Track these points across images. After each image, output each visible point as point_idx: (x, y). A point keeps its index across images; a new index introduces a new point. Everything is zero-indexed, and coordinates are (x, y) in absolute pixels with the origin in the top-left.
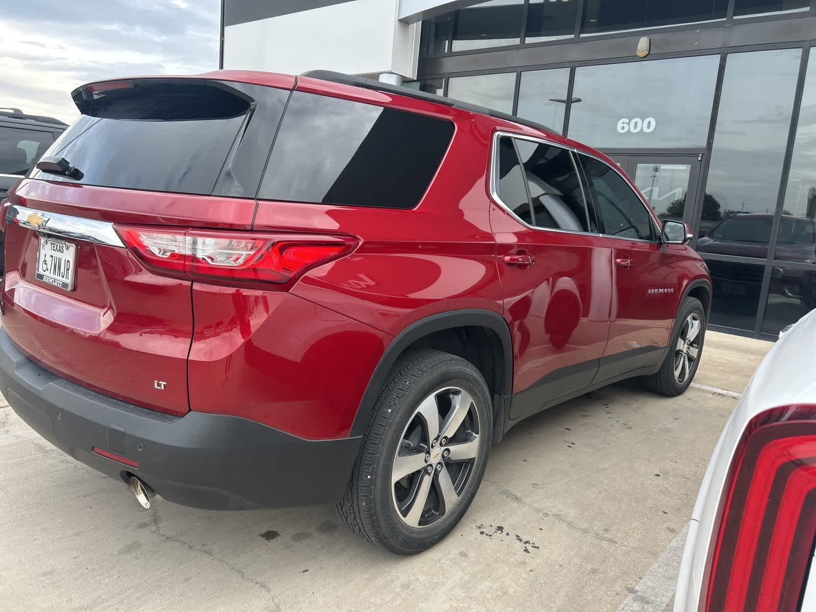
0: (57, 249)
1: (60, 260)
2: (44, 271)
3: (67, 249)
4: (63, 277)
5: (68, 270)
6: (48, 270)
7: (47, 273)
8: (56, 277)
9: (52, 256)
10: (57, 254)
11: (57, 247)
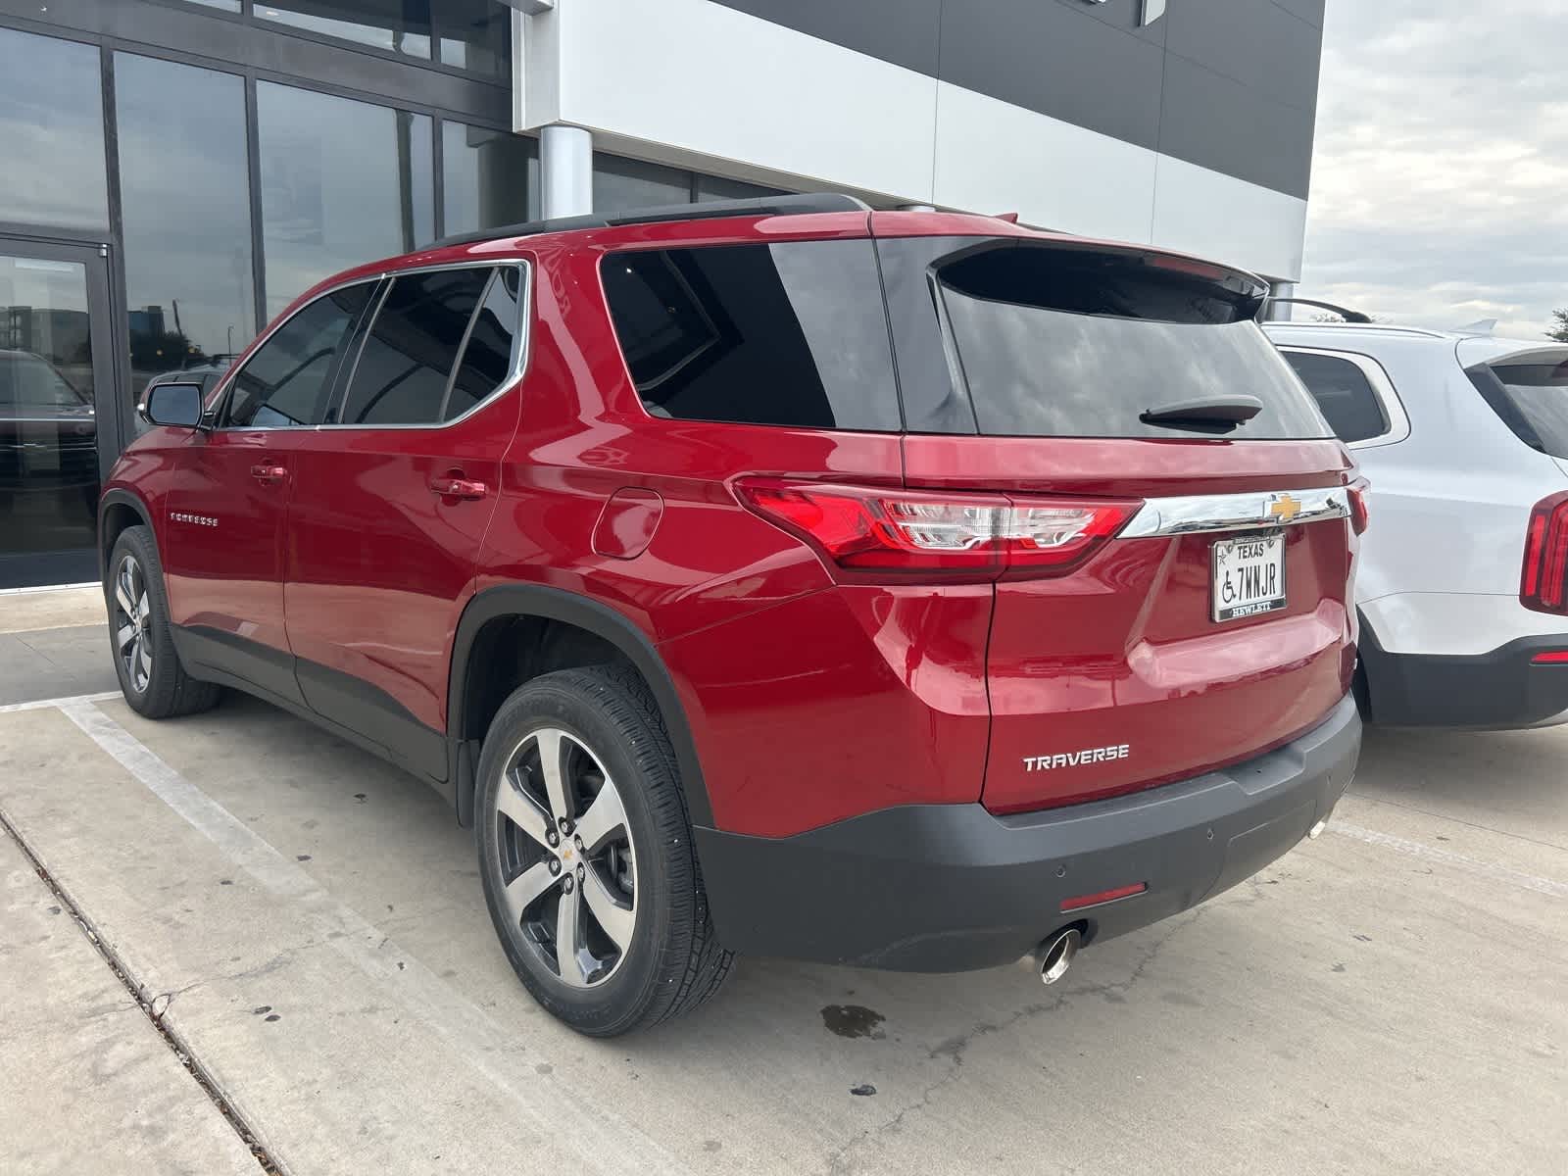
0: (1250, 553)
1: (1257, 570)
2: (1227, 602)
3: (1270, 546)
4: (1264, 594)
5: (1272, 578)
6: (1234, 596)
7: (1235, 602)
8: (1254, 600)
9: (1241, 570)
10: (1250, 563)
11: (1250, 550)
